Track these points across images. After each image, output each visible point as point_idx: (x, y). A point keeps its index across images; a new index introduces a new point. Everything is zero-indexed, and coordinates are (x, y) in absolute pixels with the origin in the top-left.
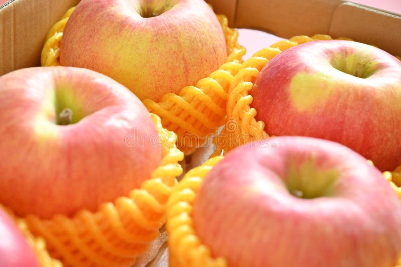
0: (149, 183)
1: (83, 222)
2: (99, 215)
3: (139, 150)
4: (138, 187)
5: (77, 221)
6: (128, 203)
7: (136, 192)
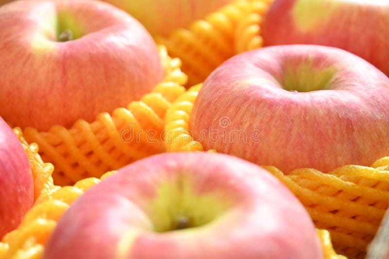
0: (148, 97)
1: (80, 130)
2: (96, 125)
3: (136, 64)
4: (137, 99)
5: (74, 130)
6: (126, 113)
7: (134, 104)
